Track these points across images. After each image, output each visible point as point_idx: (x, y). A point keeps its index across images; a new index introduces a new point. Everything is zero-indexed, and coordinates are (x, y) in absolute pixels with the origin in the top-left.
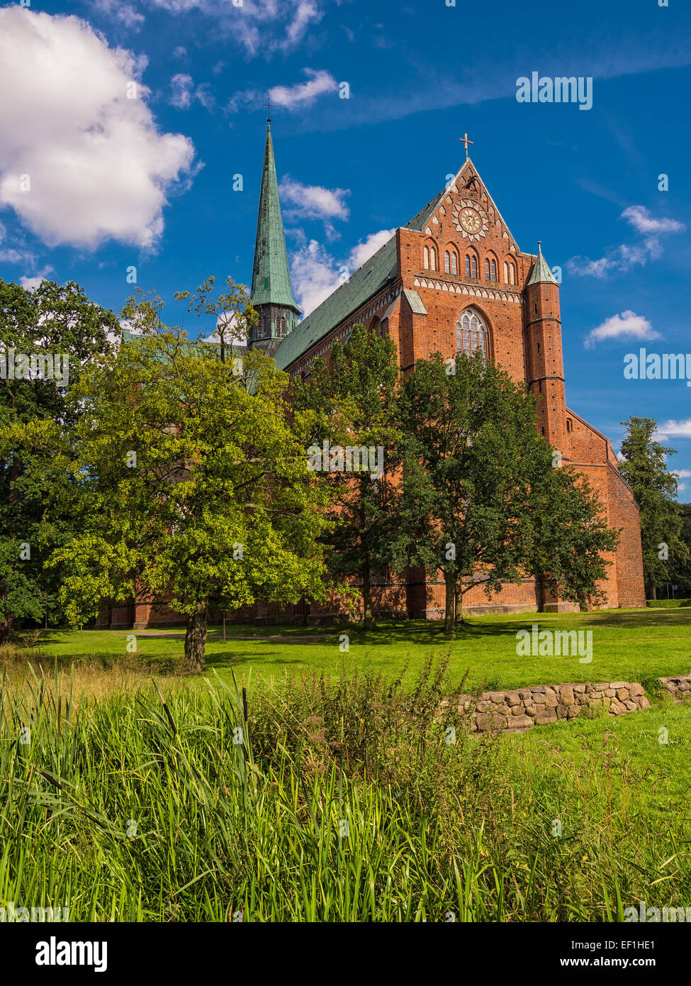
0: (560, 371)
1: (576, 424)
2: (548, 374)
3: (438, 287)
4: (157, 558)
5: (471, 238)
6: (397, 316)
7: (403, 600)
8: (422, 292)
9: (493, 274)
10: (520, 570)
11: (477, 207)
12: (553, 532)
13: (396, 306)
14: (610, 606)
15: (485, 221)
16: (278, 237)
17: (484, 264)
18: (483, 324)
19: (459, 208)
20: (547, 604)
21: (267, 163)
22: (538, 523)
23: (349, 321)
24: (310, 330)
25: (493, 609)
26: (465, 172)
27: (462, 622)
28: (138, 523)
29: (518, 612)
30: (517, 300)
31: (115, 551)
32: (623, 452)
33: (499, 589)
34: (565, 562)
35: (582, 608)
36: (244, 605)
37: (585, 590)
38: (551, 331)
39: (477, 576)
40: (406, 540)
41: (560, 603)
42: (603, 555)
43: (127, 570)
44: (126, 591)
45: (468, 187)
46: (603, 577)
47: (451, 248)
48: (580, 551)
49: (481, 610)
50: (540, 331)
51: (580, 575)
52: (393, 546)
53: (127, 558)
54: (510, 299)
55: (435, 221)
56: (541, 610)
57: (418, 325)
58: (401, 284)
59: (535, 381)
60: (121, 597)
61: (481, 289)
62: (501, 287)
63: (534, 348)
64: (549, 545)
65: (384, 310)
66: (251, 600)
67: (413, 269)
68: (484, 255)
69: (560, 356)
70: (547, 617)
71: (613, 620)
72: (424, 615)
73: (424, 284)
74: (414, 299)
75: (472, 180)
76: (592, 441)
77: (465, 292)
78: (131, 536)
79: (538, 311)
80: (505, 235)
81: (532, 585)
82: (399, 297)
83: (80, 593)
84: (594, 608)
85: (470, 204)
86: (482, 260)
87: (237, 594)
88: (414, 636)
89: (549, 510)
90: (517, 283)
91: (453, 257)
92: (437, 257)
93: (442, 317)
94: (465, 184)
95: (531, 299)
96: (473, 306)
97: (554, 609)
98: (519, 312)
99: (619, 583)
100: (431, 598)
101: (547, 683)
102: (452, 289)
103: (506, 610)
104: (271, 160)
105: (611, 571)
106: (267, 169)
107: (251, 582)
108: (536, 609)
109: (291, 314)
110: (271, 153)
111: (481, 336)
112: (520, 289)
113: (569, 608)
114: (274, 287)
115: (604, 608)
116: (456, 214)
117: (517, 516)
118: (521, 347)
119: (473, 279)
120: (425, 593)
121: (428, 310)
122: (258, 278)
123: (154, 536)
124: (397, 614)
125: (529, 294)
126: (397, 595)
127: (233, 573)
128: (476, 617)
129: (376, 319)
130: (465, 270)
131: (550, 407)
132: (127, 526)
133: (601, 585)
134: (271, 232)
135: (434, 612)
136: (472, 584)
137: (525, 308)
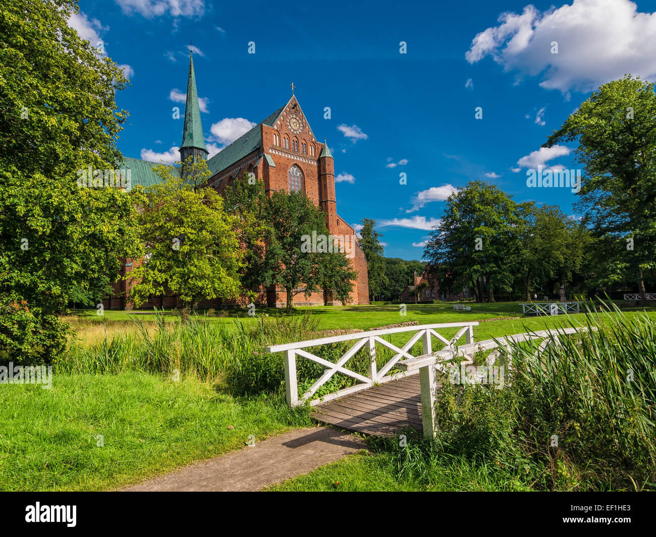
0: (334, 198)
1: (341, 222)
2: (329, 199)
3: (280, 154)
4: (174, 277)
5: (295, 132)
6: (261, 166)
7: (265, 299)
8: (273, 156)
9: (305, 150)
10: (318, 287)
11: (297, 118)
12: (332, 272)
13: (261, 161)
14: (354, 304)
15: (301, 125)
16: (197, 113)
17: (301, 145)
18: (300, 173)
19: (290, 118)
20: (328, 302)
21: (190, 73)
22: (326, 267)
23: (237, 164)
24: (216, 164)
25: (305, 304)
26: (292, 101)
27: (293, 309)
28: (162, 262)
29: (316, 305)
30: (315, 164)
31: (154, 274)
32: (361, 234)
33: (310, 295)
34: (336, 283)
35: (344, 304)
36: (212, 298)
37: (345, 296)
38: (330, 180)
39: (299, 289)
40: (271, 272)
41: (334, 302)
42: (351, 281)
43: (161, 282)
44: (160, 291)
45: (293, 108)
46: (352, 291)
47: (286, 136)
48: (343, 280)
49: (300, 304)
50: (325, 179)
51: (342, 290)
52: (266, 274)
53: (161, 277)
54: (313, 163)
55: (279, 122)
56: (325, 305)
57: (272, 172)
58: (263, 151)
59: (323, 203)
60: (158, 293)
61: (299, 156)
62: (308, 157)
63: (323, 186)
64: (331, 277)
65: (255, 162)
66: (214, 296)
67: (269, 144)
68: (301, 141)
69: (334, 191)
70: (328, 308)
71: (355, 309)
72: (275, 306)
73: (274, 152)
74: (269, 158)
75: (295, 105)
76: (347, 230)
77: (292, 157)
78: (160, 268)
79: (324, 169)
80: (310, 133)
81: (322, 293)
82: (262, 157)
83: (140, 291)
84: (348, 304)
85: (294, 117)
86: (300, 143)
87: (209, 293)
88: (273, 314)
89: (330, 262)
90: (315, 156)
91: (287, 140)
92: (280, 140)
93: (282, 168)
94: (292, 107)
95: (322, 164)
96: (296, 164)
97: (331, 304)
98: (316, 169)
99: (358, 293)
100: (278, 298)
101: (332, 329)
102: (286, 156)
103: (311, 304)
104: (193, 72)
105: (355, 289)
106: (191, 77)
107: (215, 290)
108: (323, 304)
109: (204, 154)
110: (193, 69)
111: (300, 179)
112: (317, 158)
113: (337, 304)
114: (195, 139)
115: (352, 304)
116: (288, 120)
117: (317, 264)
118: (317, 185)
119: (295, 152)
120: (275, 296)
121: (276, 164)
122: (187, 133)
123: (169, 268)
124: (262, 304)
125: (321, 161)
126: (263, 296)
127: (207, 285)
128: (297, 307)
129: (251, 165)
130: (292, 147)
131: (330, 214)
132: (158, 263)
133: (351, 294)
134: (193, 110)
135: (279, 305)
136: (297, 292)
137: (319, 167)
